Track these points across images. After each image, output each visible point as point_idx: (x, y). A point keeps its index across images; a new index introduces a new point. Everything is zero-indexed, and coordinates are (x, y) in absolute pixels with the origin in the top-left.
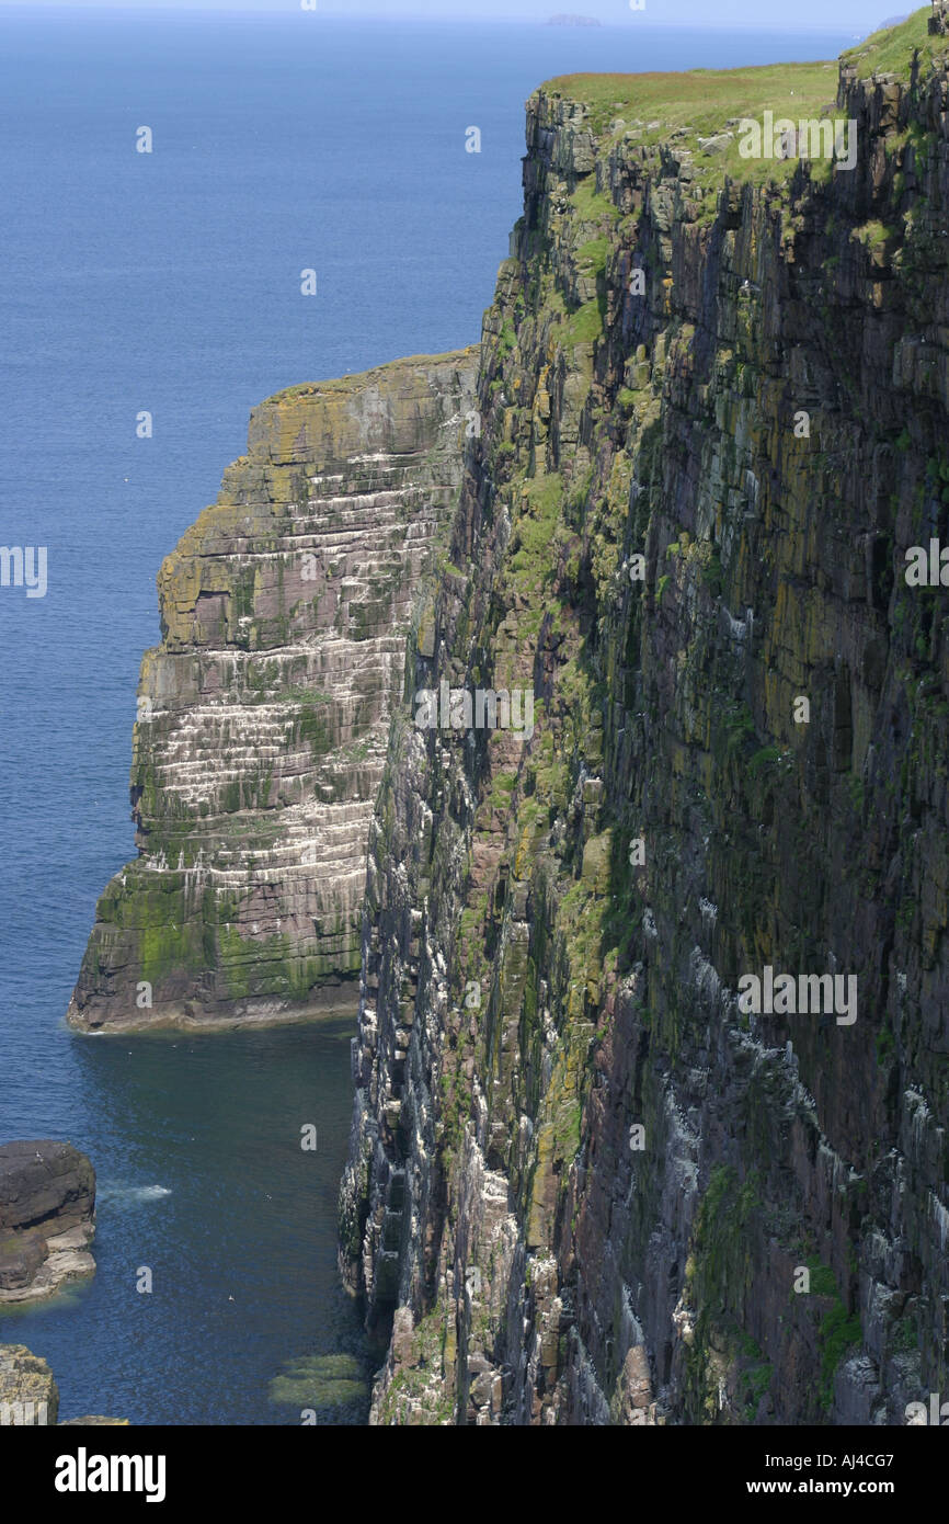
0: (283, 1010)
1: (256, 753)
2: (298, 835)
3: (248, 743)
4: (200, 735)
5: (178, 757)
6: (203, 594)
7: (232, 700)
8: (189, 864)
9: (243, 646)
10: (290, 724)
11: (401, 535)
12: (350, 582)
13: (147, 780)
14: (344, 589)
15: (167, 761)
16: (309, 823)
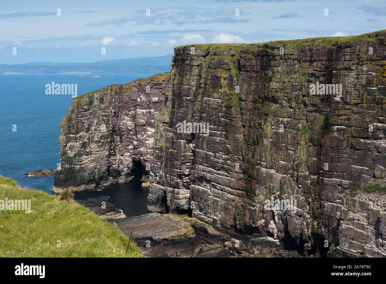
0: (85, 186)
1: (78, 149)
2: (85, 160)
3: (76, 148)
4: (70, 147)
5: (68, 150)
6: (69, 127)
7: (73, 142)
8: (72, 165)
9: (74, 134)
10: (82, 145)
11: (90, 117)
12: (85, 125)
13: (65, 153)
14: (84, 126)
15: (66, 151)
16: (86, 159)
